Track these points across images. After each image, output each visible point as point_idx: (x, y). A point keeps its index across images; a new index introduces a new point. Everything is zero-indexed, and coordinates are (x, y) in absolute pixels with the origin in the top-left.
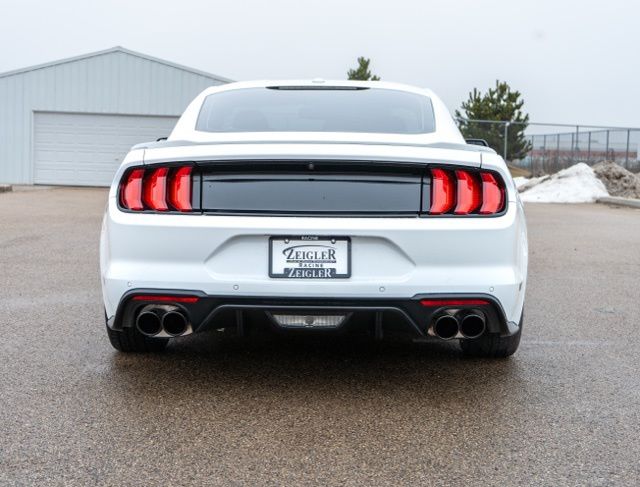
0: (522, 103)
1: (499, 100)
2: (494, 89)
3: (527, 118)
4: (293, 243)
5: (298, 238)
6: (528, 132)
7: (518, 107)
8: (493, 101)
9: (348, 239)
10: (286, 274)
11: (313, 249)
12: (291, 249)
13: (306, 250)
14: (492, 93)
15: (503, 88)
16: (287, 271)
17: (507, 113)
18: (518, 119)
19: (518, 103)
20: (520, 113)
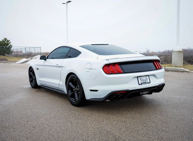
0: (10, 42)
1: (5, 41)
2: (3, 39)
3: (12, 45)
4: (141, 77)
5: (142, 76)
6: (12, 48)
7: (10, 43)
8: (4, 42)
9: (148, 75)
10: (141, 84)
11: (144, 78)
12: (141, 79)
13: (143, 78)
14: (3, 40)
15: (6, 39)
16: (141, 83)
17: (7, 44)
18: (10, 46)
19: (9, 42)
20: (10, 44)
